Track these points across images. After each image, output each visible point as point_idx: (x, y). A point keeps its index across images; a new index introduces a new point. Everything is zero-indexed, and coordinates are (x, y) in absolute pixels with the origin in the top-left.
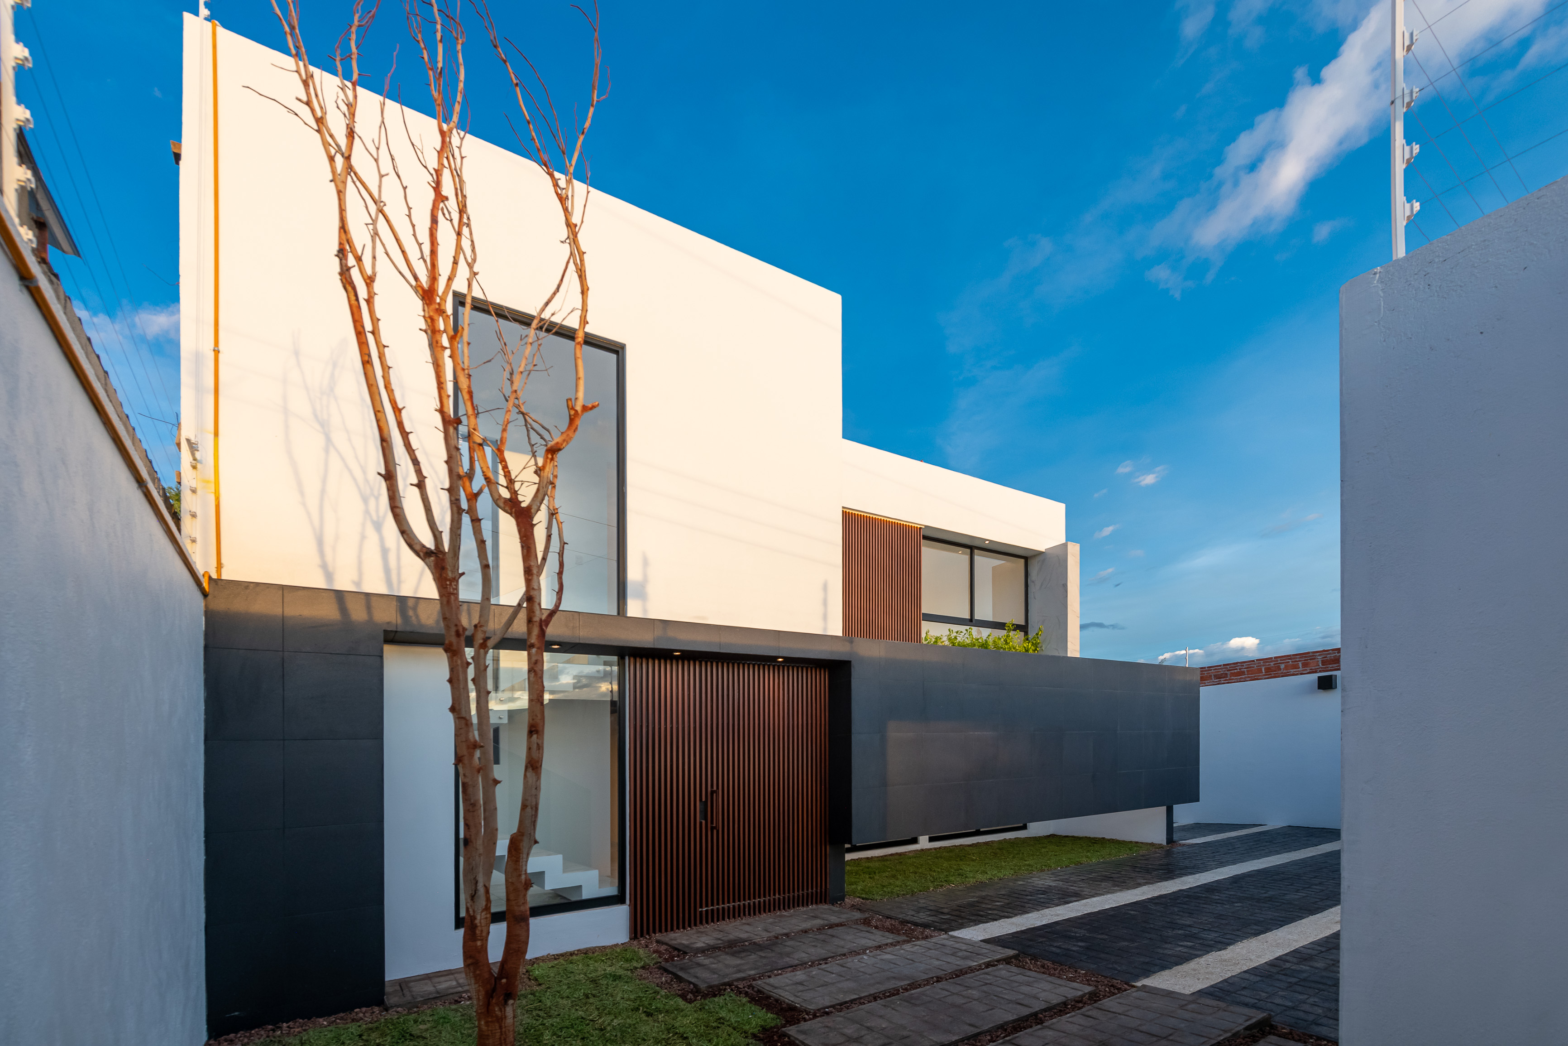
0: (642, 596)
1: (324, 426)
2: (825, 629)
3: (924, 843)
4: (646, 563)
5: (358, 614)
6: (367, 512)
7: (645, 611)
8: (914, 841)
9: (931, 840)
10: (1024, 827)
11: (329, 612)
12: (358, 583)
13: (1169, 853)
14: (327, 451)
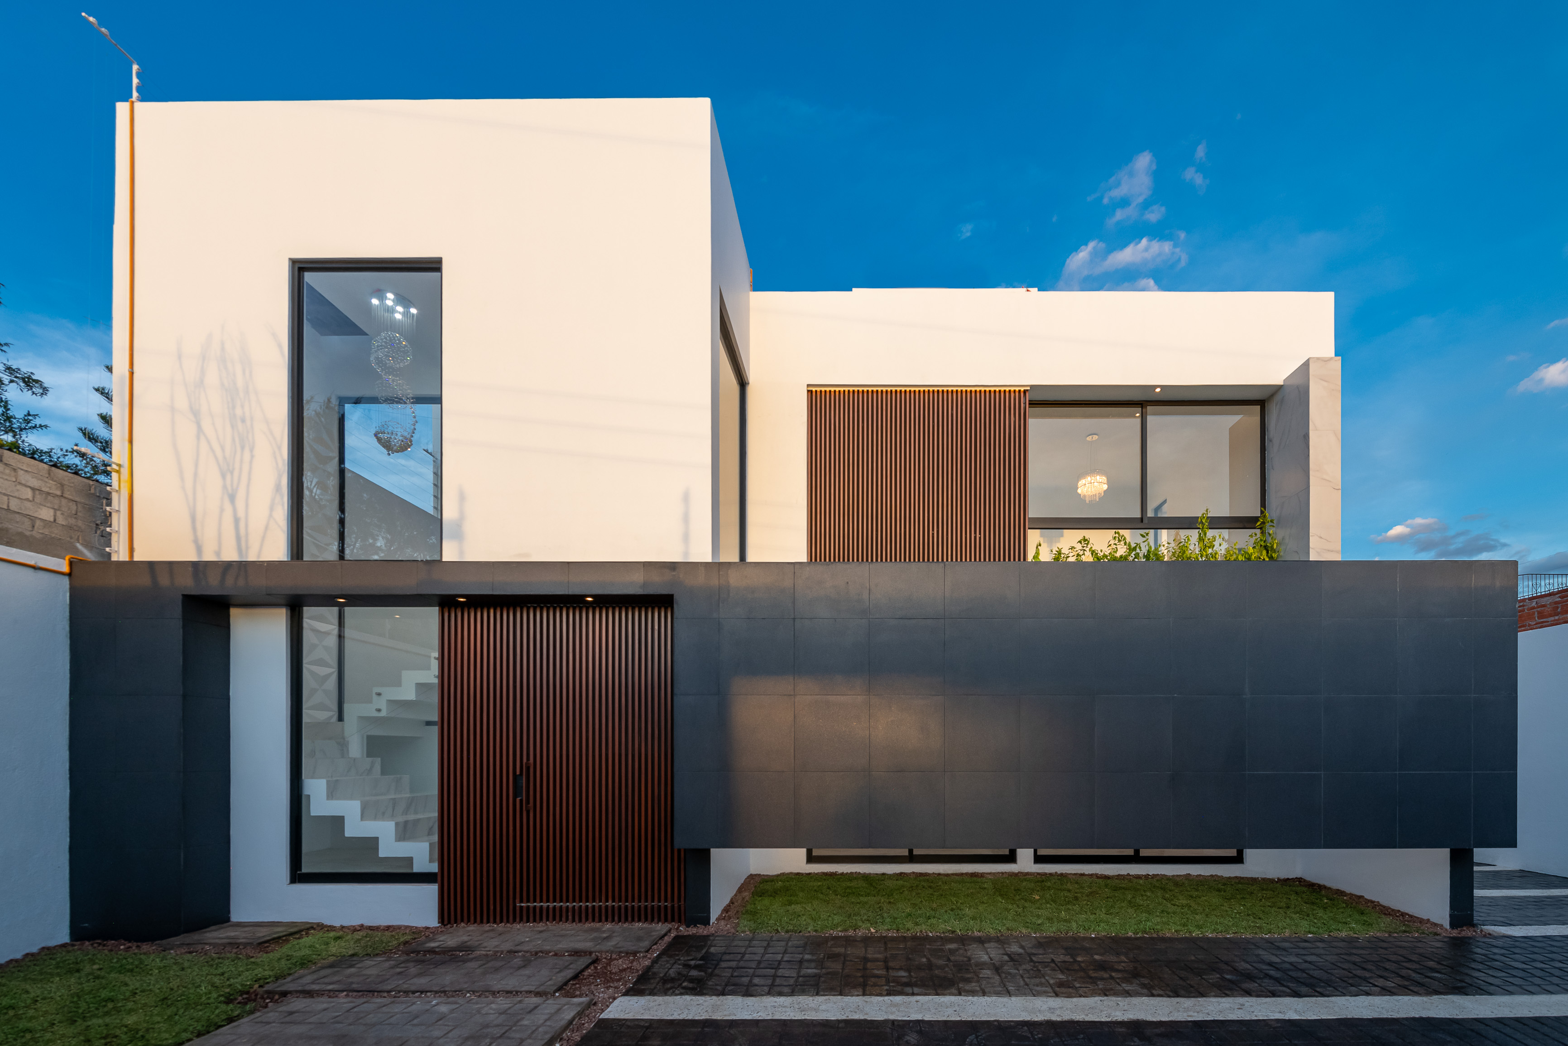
0: (459, 536)
1: (196, 414)
2: (686, 554)
3: (1025, 862)
4: (462, 497)
5: (164, 581)
6: (225, 487)
7: (461, 552)
8: (1011, 858)
9: (1039, 859)
10: (1239, 859)
11: (145, 581)
12: (218, 553)
13: (1459, 945)
14: (198, 438)
